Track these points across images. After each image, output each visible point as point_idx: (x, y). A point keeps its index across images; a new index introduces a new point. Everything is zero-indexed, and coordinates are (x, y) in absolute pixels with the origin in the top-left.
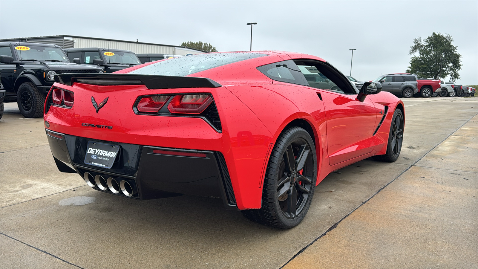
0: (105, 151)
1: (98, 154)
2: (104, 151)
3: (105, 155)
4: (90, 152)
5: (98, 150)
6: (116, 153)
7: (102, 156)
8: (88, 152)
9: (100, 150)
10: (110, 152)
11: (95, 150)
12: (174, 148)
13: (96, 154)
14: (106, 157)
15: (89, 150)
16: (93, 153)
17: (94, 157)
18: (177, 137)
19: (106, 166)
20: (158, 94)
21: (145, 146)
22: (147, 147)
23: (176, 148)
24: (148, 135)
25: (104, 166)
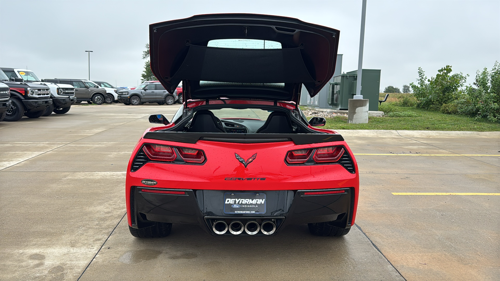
0: (249, 200)
1: (240, 203)
2: (246, 200)
3: (250, 203)
4: (229, 203)
5: (238, 200)
6: (264, 200)
7: (246, 204)
8: (226, 202)
9: (241, 199)
10: (254, 200)
11: (234, 200)
12: (323, 189)
13: (237, 203)
14: (251, 204)
15: (227, 201)
16: (233, 203)
17: (235, 206)
18: (327, 180)
19: (255, 212)
20: (305, 149)
21: (299, 191)
22: (301, 191)
23: (325, 189)
24: (303, 181)
25: (254, 212)
